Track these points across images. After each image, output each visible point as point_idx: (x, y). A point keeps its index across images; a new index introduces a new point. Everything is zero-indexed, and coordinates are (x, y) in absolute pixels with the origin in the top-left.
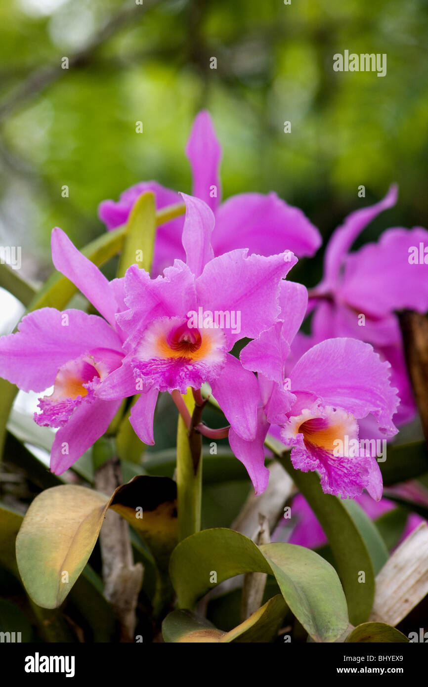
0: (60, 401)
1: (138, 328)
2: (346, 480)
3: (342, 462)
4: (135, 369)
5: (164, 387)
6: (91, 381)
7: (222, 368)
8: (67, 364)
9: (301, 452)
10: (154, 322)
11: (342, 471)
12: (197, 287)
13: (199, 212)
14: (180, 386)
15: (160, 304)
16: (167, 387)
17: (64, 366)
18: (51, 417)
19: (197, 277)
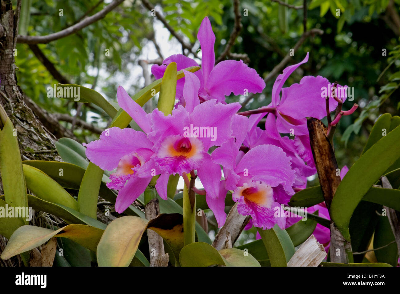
0: (120, 176)
1: (159, 140)
2: (266, 220)
3: (265, 210)
4: (156, 163)
5: (171, 172)
6: (136, 166)
7: (201, 162)
8: (124, 157)
9: (242, 205)
10: (167, 138)
11: (264, 215)
12: (190, 119)
13: (192, 79)
14: (179, 172)
15: (170, 128)
16: (172, 172)
17: (123, 158)
18: (115, 185)
19: (190, 113)
